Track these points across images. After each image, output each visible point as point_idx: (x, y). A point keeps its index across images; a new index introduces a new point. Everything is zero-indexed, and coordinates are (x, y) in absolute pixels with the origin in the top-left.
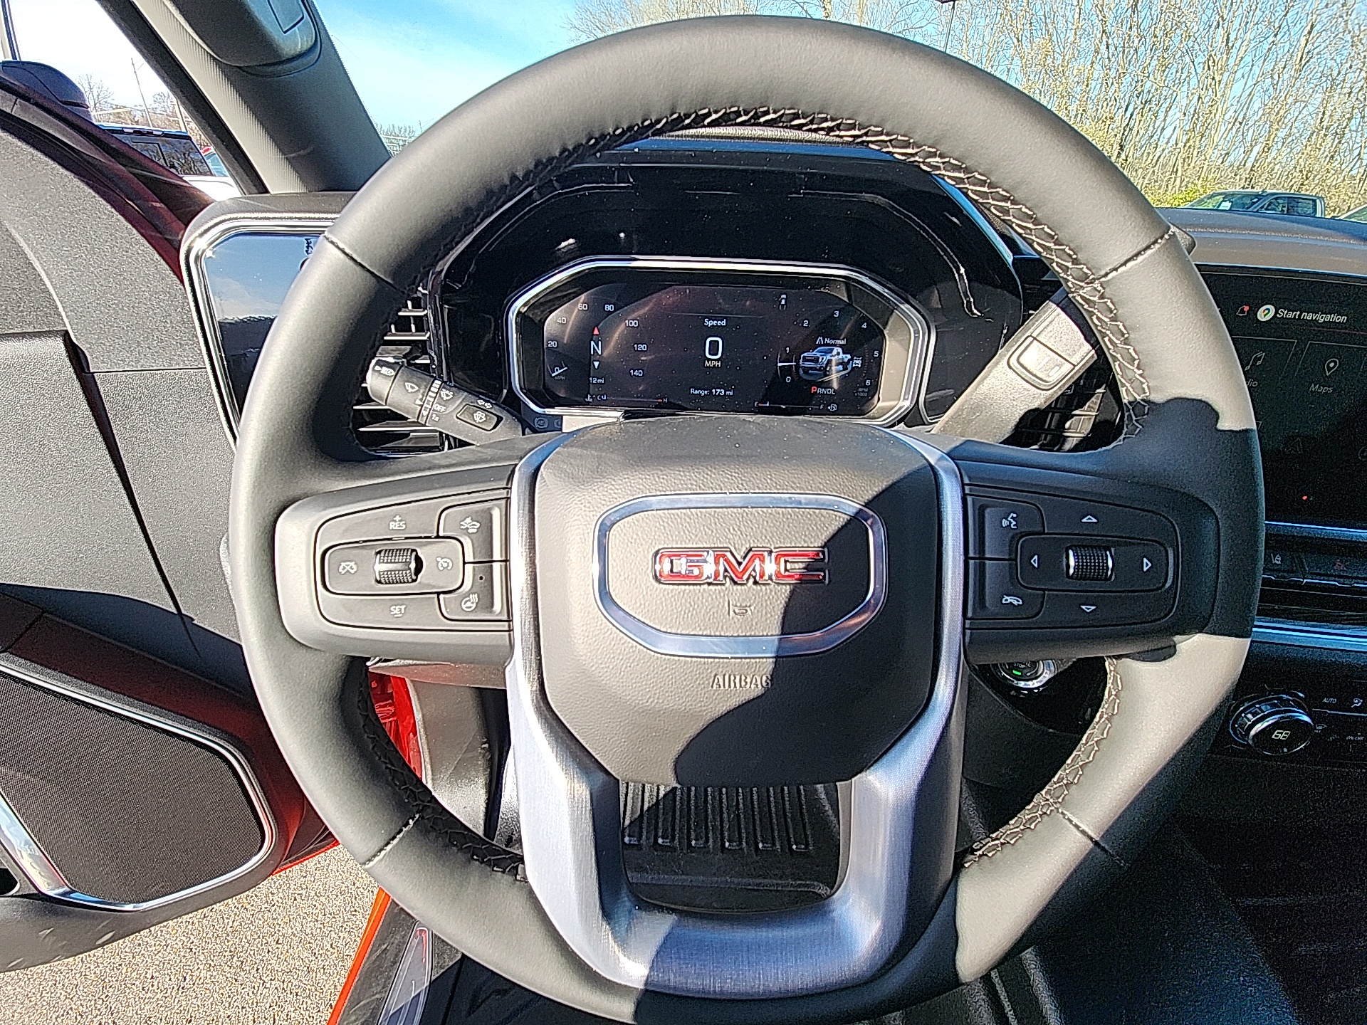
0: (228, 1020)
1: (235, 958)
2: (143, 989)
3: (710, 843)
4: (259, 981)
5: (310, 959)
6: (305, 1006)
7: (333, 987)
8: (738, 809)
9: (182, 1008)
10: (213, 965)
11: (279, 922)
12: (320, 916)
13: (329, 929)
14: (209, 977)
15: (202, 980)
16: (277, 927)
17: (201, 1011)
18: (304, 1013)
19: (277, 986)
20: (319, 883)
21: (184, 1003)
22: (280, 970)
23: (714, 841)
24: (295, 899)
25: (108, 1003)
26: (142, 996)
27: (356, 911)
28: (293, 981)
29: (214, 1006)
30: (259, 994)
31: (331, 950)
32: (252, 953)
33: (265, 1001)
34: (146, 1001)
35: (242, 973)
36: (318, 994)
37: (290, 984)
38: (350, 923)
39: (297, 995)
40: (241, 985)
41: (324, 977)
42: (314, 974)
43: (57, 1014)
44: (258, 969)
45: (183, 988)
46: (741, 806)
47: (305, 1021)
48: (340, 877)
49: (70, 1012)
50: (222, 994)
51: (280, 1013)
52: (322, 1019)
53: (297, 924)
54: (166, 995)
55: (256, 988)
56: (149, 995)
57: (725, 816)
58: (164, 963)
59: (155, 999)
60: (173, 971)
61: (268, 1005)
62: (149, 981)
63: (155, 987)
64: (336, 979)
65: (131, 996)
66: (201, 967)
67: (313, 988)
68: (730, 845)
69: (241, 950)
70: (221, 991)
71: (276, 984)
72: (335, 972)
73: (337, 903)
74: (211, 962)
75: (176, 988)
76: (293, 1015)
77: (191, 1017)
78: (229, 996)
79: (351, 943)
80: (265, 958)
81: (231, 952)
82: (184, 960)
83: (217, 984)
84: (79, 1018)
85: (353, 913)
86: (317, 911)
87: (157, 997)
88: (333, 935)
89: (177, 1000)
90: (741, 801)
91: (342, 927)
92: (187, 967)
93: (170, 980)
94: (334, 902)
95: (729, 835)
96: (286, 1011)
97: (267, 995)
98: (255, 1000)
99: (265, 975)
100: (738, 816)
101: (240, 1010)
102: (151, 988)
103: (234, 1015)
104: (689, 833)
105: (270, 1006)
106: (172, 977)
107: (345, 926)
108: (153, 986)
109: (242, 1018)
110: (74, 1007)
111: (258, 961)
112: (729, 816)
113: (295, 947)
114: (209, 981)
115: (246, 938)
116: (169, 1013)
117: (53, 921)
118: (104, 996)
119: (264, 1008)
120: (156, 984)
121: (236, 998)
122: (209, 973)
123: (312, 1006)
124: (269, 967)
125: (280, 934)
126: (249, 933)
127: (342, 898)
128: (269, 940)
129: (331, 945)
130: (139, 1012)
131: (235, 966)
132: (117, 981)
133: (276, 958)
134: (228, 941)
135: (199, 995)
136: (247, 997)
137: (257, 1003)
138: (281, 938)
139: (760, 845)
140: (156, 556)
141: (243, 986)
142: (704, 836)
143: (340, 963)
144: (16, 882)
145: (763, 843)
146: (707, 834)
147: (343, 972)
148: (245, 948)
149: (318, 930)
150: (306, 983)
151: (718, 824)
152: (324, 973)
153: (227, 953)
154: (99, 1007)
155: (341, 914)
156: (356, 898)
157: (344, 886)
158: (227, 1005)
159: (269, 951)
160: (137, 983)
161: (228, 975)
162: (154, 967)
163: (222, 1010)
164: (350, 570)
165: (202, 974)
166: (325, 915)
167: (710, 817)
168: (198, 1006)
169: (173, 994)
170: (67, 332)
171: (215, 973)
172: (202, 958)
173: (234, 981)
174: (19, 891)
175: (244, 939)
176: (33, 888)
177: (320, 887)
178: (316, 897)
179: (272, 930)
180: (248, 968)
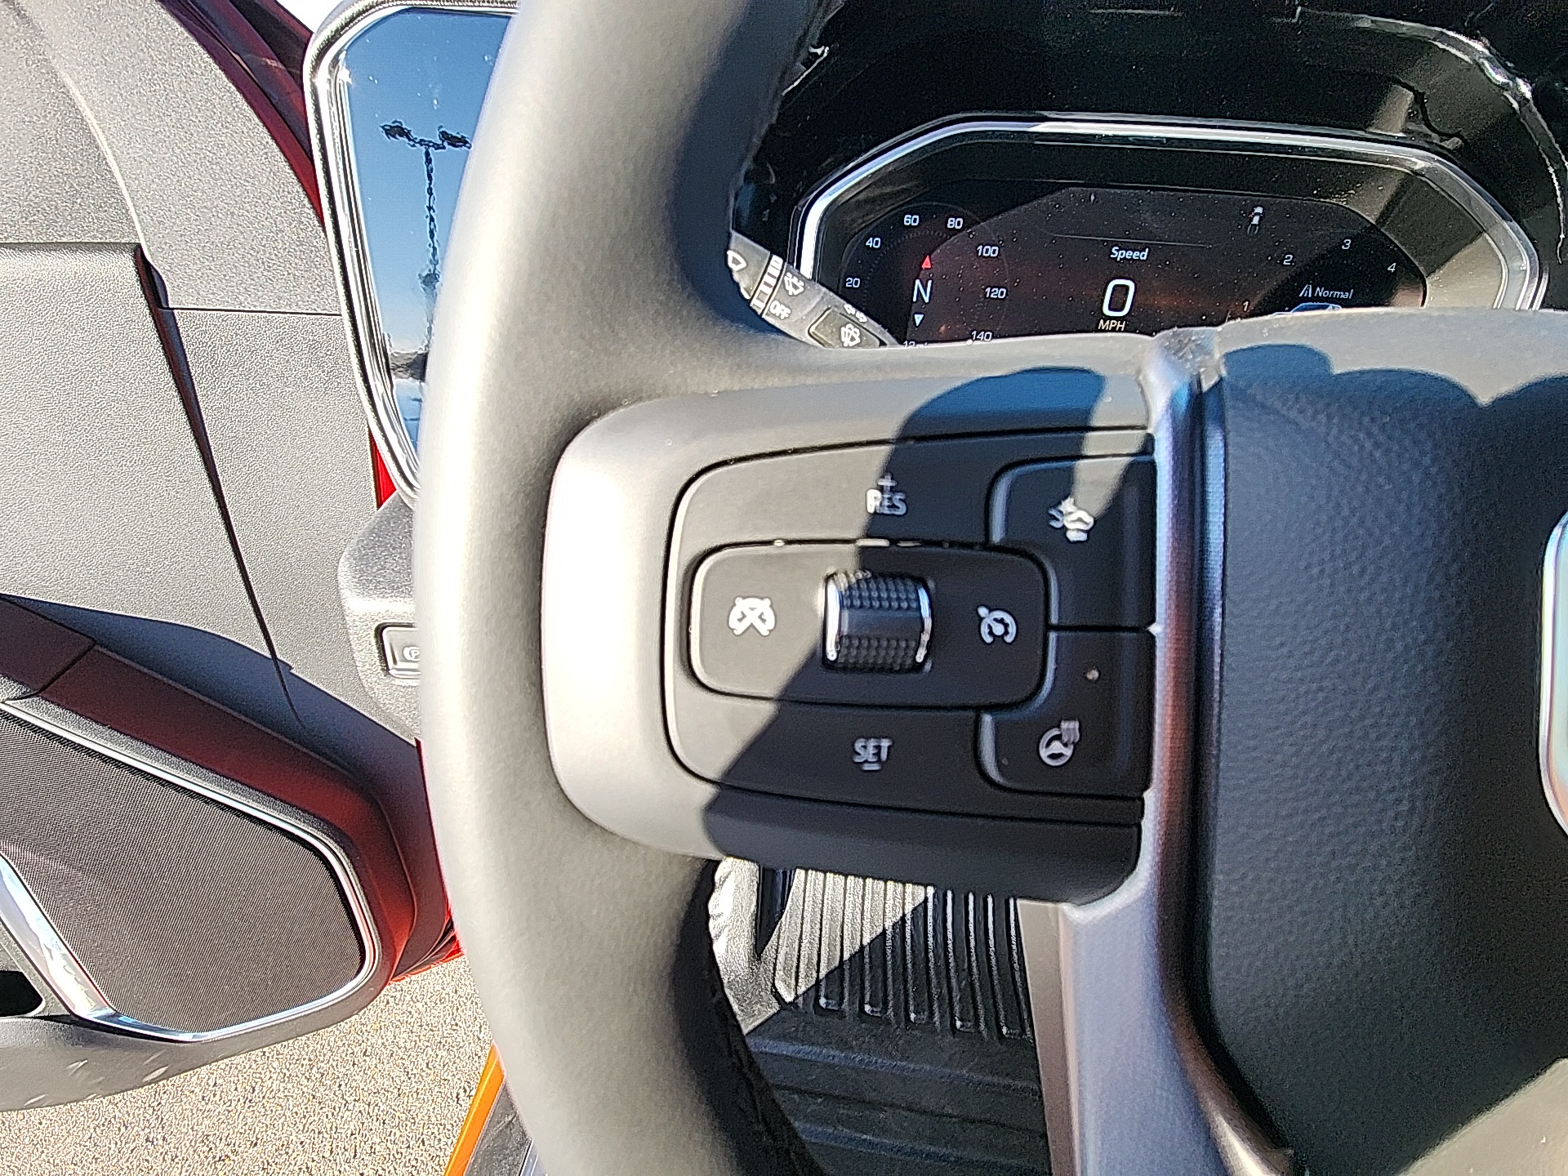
0: (300, 1146)
1: (315, 1069)
2: (203, 1099)
3: (936, 1018)
4: (340, 1100)
5: (402, 1079)
6: (392, 1138)
7: (427, 1117)
8: (971, 974)
9: (247, 1127)
10: (288, 1075)
11: (368, 1028)
12: (416, 1026)
13: (426, 1044)
14: (282, 1089)
15: (273, 1093)
16: (366, 1034)
17: (269, 1133)
18: (390, 1146)
19: (362, 1108)
20: (416, 985)
21: (250, 1120)
22: (366, 1089)
23: (942, 1016)
24: (388, 1003)
25: (159, 1113)
26: (201, 1108)
27: (457, 1025)
28: (380, 1104)
29: (285, 1128)
30: (339, 1118)
31: (427, 1071)
32: (334, 1064)
33: (346, 1126)
34: (206, 1114)
35: (322, 1089)
36: (409, 1124)
37: (377, 1108)
38: (449, 1040)
39: (384, 1123)
40: (320, 1103)
41: (417, 1104)
42: (406, 1098)
43: (97, 1123)
44: (340, 1086)
45: (250, 1101)
46: (975, 970)
47: (391, 1157)
48: (440, 981)
49: (113, 1120)
50: (296, 1113)
51: (363, 1144)
52: (412, 1158)
53: (389, 1033)
54: (230, 1109)
55: (337, 1109)
56: (210, 1106)
57: (954, 981)
58: (231, 1068)
59: (216, 1113)
60: (241, 1078)
61: (349, 1132)
62: (211, 1088)
63: (218, 1097)
64: (431, 1109)
65: (188, 1107)
66: (275, 1076)
67: (404, 1116)
68: (962, 1026)
69: (322, 1058)
70: (295, 1109)
71: (360, 1106)
72: (431, 1099)
73: (436, 1012)
74: (285, 1071)
75: (242, 1101)
76: (378, 1148)
77: (257, 1139)
78: (305, 1117)
79: (450, 1064)
80: (349, 1072)
81: (310, 1060)
82: (254, 1066)
83: (291, 1099)
84: (123, 1129)
85: (454, 1027)
86: (412, 1020)
87: (219, 1109)
88: (430, 1052)
89: (241, 1117)
90: (974, 964)
91: (440, 1042)
92: (258, 1075)
93: (236, 1089)
94: (433, 1011)
95: (962, 1010)
96: (369, 1142)
97: (349, 1119)
98: (335, 1125)
99: (348, 1094)
100: (972, 984)
101: (316, 1136)
102: (212, 1098)
103: (308, 1141)
104: (907, 1002)
105: (352, 1134)
106: (239, 1086)
107: (444, 1042)
108: (215, 1095)
109: (317, 1146)
110: (118, 1114)
111: (340, 1076)
112: (959, 983)
113: (386, 1062)
114: (282, 1096)
115: (329, 1045)
116: (231, 1132)
117: (89, 1050)
118: (156, 1103)
119: (344, 1136)
120: (218, 1093)
121: (312, 1119)
122: (282, 1085)
123: (401, 1139)
124: (354, 1084)
125: (369, 1044)
126: (332, 1039)
127: (441, 1007)
128: (356, 1050)
129: (427, 1064)
130: (196, 1128)
131: (313, 1078)
132: (173, 1085)
133: (361, 1073)
134: (308, 1047)
135: (269, 1112)
136: (325, 1119)
137: (336, 1128)
138: (369, 1049)
139: (1004, 1030)
140: (247, 577)
141: (322, 1105)
142: (926, 1007)
143: (437, 1089)
144: (41, 1000)
145: (1009, 1028)
146: (931, 1006)
147: (439, 1100)
148: (327, 1057)
149: (413, 1043)
150: (396, 1108)
151: (945, 991)
152: (418, 1099)
153: (306, 1062)
154: (148, 1117)
155: (440, 1026)
156: (457, 1009)
157: (444, 992)
158: (301, 1128)
159: (354, 1064)
160: (197, 1090)
161: (305, 1090)
162: (219, 1071)
163: (294, 1134)
164: (758, 625)
165: (274, 1086)
166: (421, 1026)
167: (934, 981)
168: (267, 1126)
169: (239, 1108)
170: (139, 246)
171: (289, 1086)
172: (276, 1064)
173: (311, 1097)
174: (43, 1011)
175: (326, 1046)
176: (63, 1008)
177: (417, 990)
178: (411, 1003)
179: (359, 1038)
180: (329, 1083)
